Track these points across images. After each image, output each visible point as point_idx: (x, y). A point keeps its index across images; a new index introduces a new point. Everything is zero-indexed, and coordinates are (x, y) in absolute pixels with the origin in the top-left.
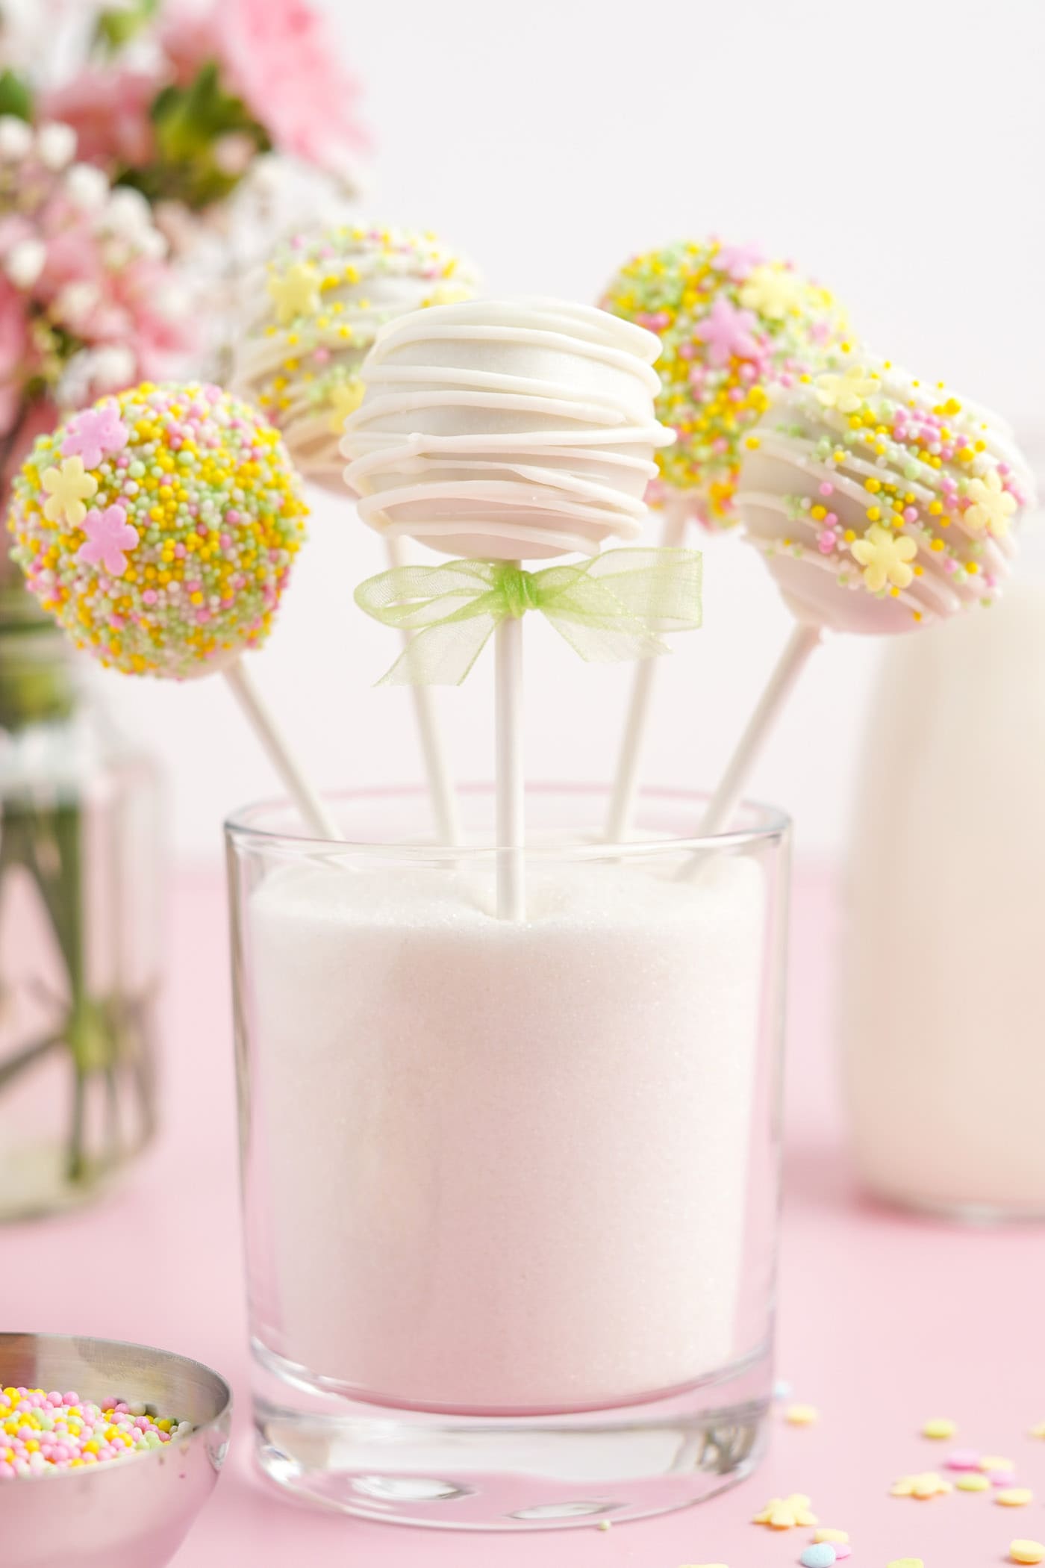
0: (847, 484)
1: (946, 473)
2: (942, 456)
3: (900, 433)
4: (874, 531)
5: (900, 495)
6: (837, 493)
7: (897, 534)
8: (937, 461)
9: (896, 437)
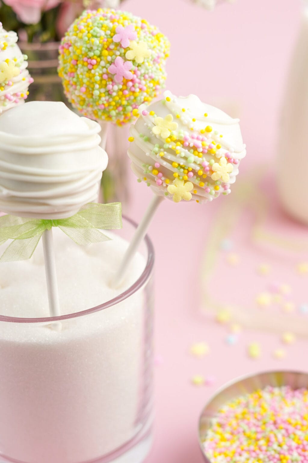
0: (165, 164)
1: (204, 159)
2: (203, 152)
3: (186, 145)
4: (176, 181)
5: (186, 168)
6: (161, 166)
7: (186, 181)
8: (201, 154)
9: (184, 146)
